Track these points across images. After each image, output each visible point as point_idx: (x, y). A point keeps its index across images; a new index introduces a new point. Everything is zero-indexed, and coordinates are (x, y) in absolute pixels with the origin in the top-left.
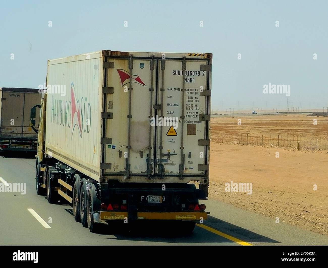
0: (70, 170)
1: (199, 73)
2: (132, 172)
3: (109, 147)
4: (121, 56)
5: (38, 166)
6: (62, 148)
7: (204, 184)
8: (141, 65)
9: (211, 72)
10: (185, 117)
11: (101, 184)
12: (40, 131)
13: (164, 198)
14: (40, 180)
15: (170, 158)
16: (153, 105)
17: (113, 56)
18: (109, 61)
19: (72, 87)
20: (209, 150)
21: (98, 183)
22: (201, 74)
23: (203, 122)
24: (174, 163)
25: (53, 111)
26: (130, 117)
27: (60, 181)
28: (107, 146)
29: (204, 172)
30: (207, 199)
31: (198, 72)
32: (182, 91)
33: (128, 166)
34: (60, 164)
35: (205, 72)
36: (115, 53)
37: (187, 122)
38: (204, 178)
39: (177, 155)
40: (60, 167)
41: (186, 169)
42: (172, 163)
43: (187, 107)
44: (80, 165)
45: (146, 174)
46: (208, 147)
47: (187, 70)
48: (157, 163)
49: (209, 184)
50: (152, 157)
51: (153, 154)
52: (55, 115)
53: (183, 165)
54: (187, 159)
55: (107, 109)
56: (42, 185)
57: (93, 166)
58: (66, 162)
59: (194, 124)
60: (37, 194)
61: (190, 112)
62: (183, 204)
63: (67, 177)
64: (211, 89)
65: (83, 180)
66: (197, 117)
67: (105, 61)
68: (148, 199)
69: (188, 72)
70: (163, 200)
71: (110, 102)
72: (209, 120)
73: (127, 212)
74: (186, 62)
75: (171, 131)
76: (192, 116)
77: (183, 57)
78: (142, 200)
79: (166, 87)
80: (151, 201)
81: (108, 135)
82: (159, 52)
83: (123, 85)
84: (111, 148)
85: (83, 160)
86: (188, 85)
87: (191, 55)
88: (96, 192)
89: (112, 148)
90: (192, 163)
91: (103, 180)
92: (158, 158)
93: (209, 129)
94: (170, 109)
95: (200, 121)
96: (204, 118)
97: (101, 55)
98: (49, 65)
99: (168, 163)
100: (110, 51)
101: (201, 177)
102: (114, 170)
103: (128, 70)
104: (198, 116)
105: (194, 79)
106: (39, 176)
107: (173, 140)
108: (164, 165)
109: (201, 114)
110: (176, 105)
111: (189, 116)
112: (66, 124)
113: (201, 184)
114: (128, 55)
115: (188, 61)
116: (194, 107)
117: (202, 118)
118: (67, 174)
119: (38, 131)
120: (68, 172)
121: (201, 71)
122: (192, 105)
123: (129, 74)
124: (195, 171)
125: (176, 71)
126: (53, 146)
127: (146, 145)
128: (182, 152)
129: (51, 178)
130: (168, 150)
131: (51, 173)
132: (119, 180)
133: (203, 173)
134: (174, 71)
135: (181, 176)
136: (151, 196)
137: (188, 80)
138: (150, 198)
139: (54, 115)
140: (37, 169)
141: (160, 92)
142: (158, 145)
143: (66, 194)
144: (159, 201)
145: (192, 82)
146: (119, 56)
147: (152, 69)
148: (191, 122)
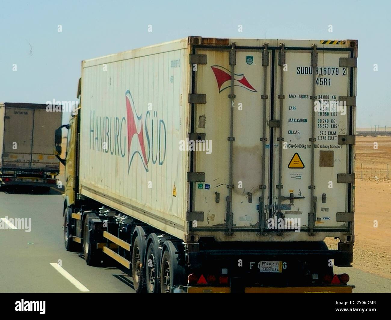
0: (124, 219)
1: (337, 71)
2: (235, 225)
3: (201, 186)
4: (217, 45)
5: (66, 210)
6: (109, 187)
7: (347, 243)
8: (248, 60)
9: (356, 69)
10: (317, 139)
11: (189, 244)
12: (68, 161)
13: (284, 265)
14: (71, 231)
15: (294, 204)
16: (267, 121)
17: (205, 45)
18: (199, 54)
19: (128, 97)
20: (353, 190)
21: (183, 243)
22: (341, 72)
23: (345, 147)
24: (299, 210)
25: (92, 132)
26: (231, 139)
27: (107, 235)
28: (197, 184)
29: (346, 224)
30: (352, 266)
31: (335, 69)
32: (311, 99)
33: (229, 216)
34: (106, 210)
35: (347, 69)
36: (208, 40)
37: (319, 148)
38: (346, 233)
39: (304, 198)
40: (107, 214)
41: (319, 219)
42: (297, 211)
43: (320, 123)
44: (145, 212)
45: (257, 228)
46: (352, 185)
47: (319, 67)
48: (275, 211)
49: (354, 242)
50: (266, 202)
51: (268, 197)
52: (97, 138)
53: (314, 213)
54: (320, 205)
55: (196, 129)
56: (75, 238)
57: (171, 215)
58: (118, 208)
59: (330, 149)
60: (66, 249)
61: (324, 132)
62: (315, 274)
63: (121, 229)
64: (355, 95)
65: (152, 236)
66: (335, 139)
67: (193, 53)
68: (260, 267)
69: (321, 69)
70: (284, 268)
71: (200, 117)
72: (353, 144)
73: (230, 287)
74: (317, 53)
75: (294, 161)
76: (327, 138)
77: (313, 45)
78: (251, 268)
79: (286, 93)
80: (264, 269)
81: (199, 168)
82: (276, 39)
83: (220, 91)
84: (203, 188)
85: (151, 206)
86: (320, 90)
87: (325, 42)
88: (177, 255)
89: (205, 188)
90: (327, 210)
91: (191, 238)
92: (275, 202)
93: (354, 157)
94: (293, 126)
95: (340, 145)
96: (345, 141)
97: (186, 44)
98: (84, 68)
99: (291, 212)
100: (201, 37)
101: (342, 231)
102: (208, 222)
103: (228, 66)
104: (336, 137)
105: (330, 79)
106: (69, 225)
107: (298, 175)
108: (285, 214)
109: (341, 134)
110: (301, 121)
111: (323, 138)
112: (117, 152)
113: (341, 242)
114: (228, 44)
115: (320, 52)
116: (330, 123)
117: (342, 140)
118: (120, 225)
119: (65, 162)
120: (123, 222)
121: (341, 68)
122: (327, 121)
123: (229, 74)
124: (333, 223)
125: (302, 68)
126: (93, 183)
127: (256, 182)
128: (312, 193)
129: (90, 230)
130: (291, 191)
131: (90, 223)
132: (216, 238)
133: (344, 225)
134: (300, 68)
135: (312, 231)
136: (265, 262)
137: (320, 82)
138: (264, 264)
139: (95, 138)
140: (65, 213)
141: (277, 101)
142: (276, 182)
143: (118, 253)
144: (277, 270)
145: (326, 85)
146: (215, 45)
147: (265, 65)
148: (325, 147)
